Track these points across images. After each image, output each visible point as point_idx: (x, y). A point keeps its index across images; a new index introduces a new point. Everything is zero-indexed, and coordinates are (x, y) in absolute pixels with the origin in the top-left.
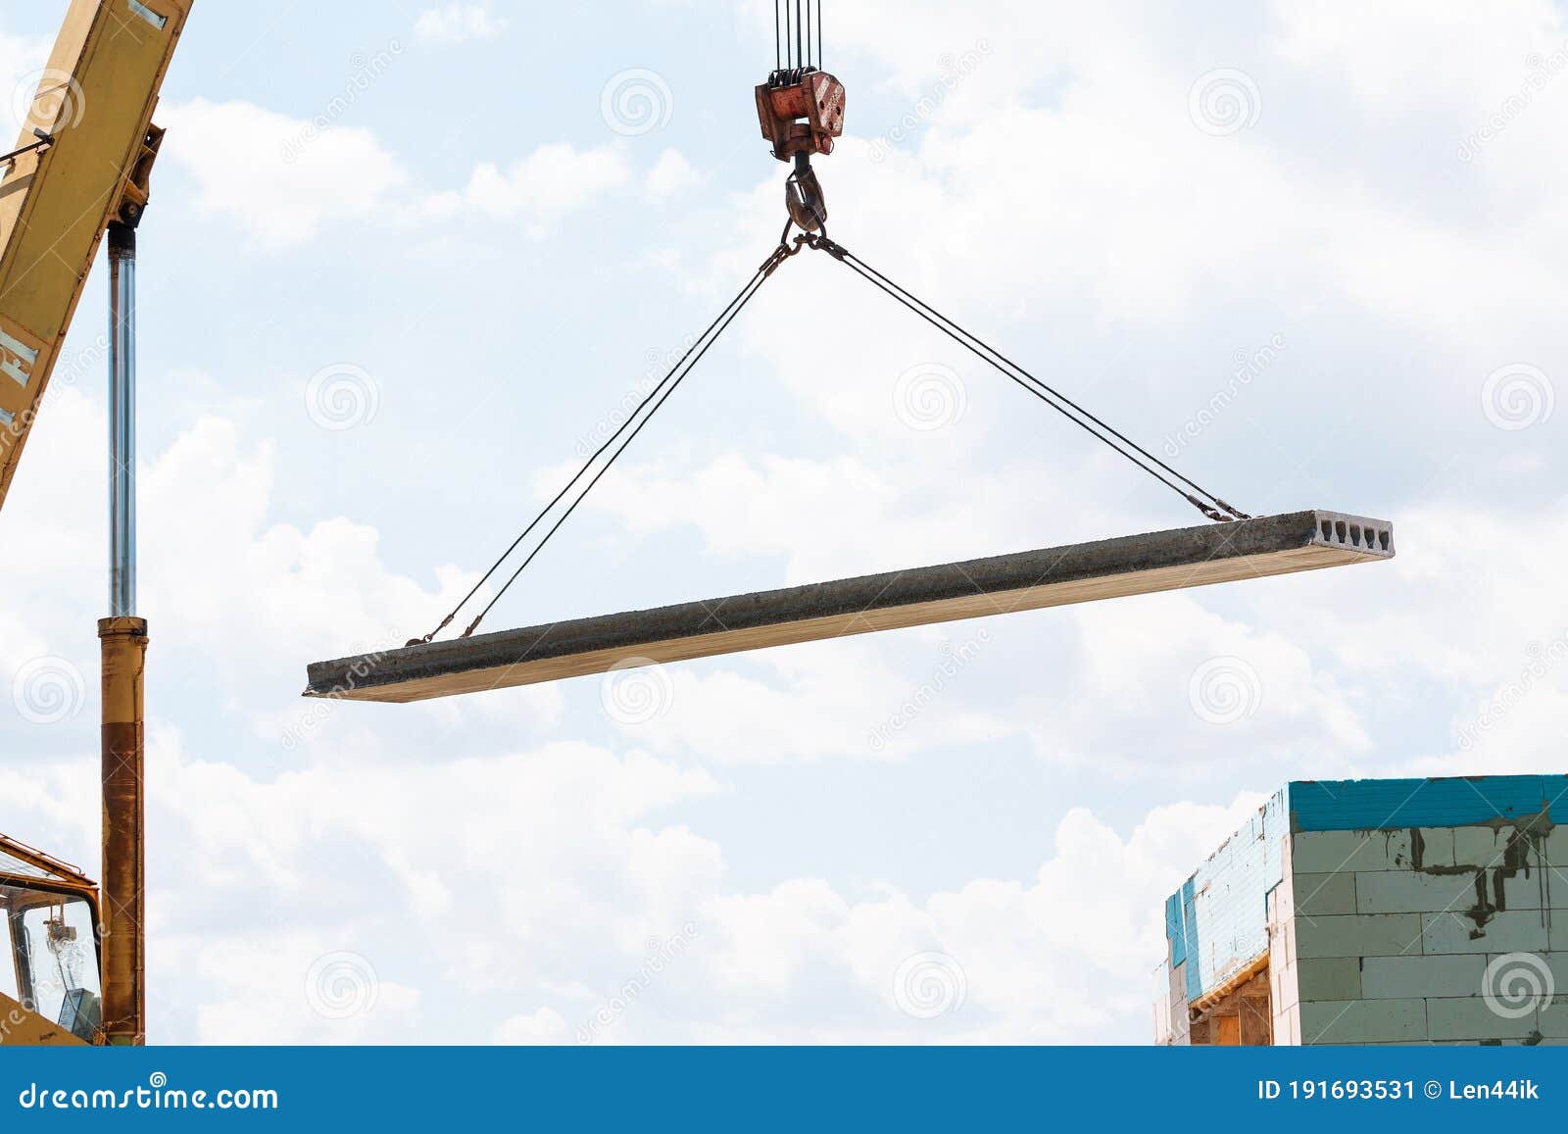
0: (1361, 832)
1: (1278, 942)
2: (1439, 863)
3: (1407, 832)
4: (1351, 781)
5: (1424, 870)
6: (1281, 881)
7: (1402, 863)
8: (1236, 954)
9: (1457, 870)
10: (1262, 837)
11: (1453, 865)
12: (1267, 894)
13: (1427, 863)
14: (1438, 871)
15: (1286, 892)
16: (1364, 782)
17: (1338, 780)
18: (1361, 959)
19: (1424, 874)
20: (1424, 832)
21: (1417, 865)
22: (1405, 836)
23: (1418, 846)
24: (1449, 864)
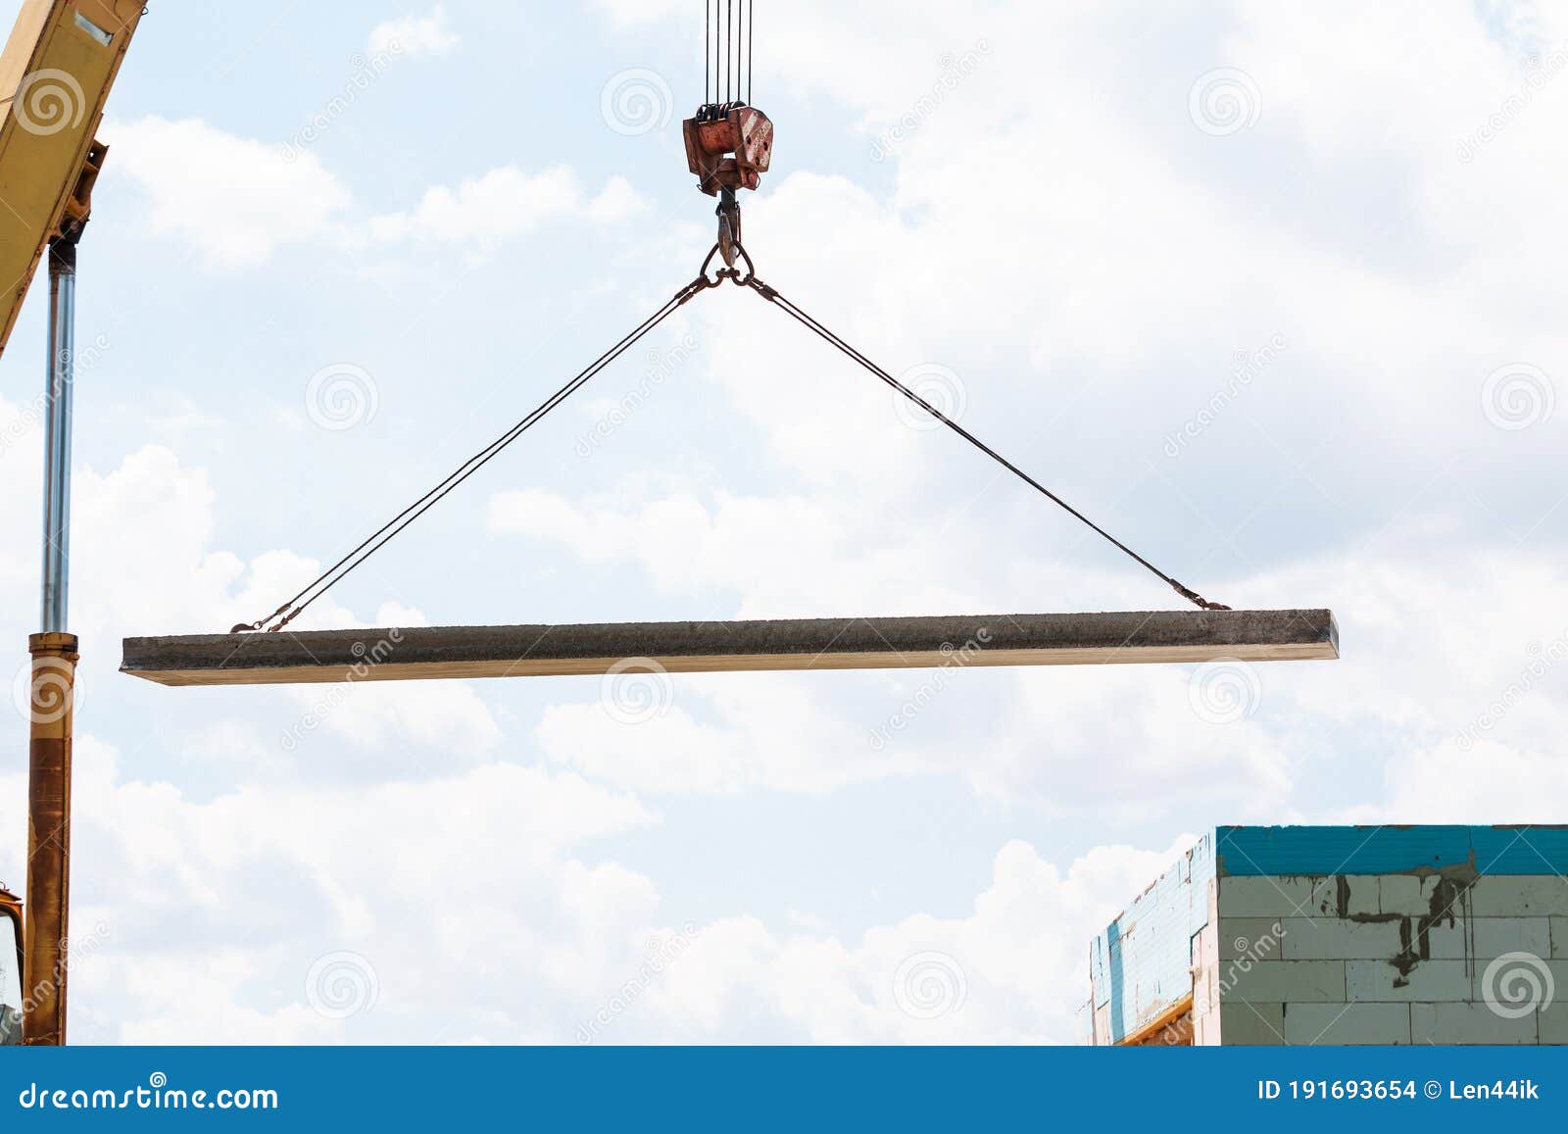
0: (1287, 879)
1: (1202, 986)
2: (1364, 910)
3: (1332, 878)
4: (1279, 827)
5: (1350, 917)
6: (1207, 925)
7: (1328, 909)
8: (1159, 997)
9: (1383, 918)
10: (1188, 880)
11: (1378, 913)
12: (1192, 938)
13: (1352, 910)
14: (1363, 918)
15: (1212, 935)
16: (1291, 828)
17: (1266, 826)
18: (1284, 1005)
19: (1348, 921)
20: (1350, 879)
21: (1342, 912)
22: (1329, 883)
23: (1344, 893)
24: (1374, 912)
